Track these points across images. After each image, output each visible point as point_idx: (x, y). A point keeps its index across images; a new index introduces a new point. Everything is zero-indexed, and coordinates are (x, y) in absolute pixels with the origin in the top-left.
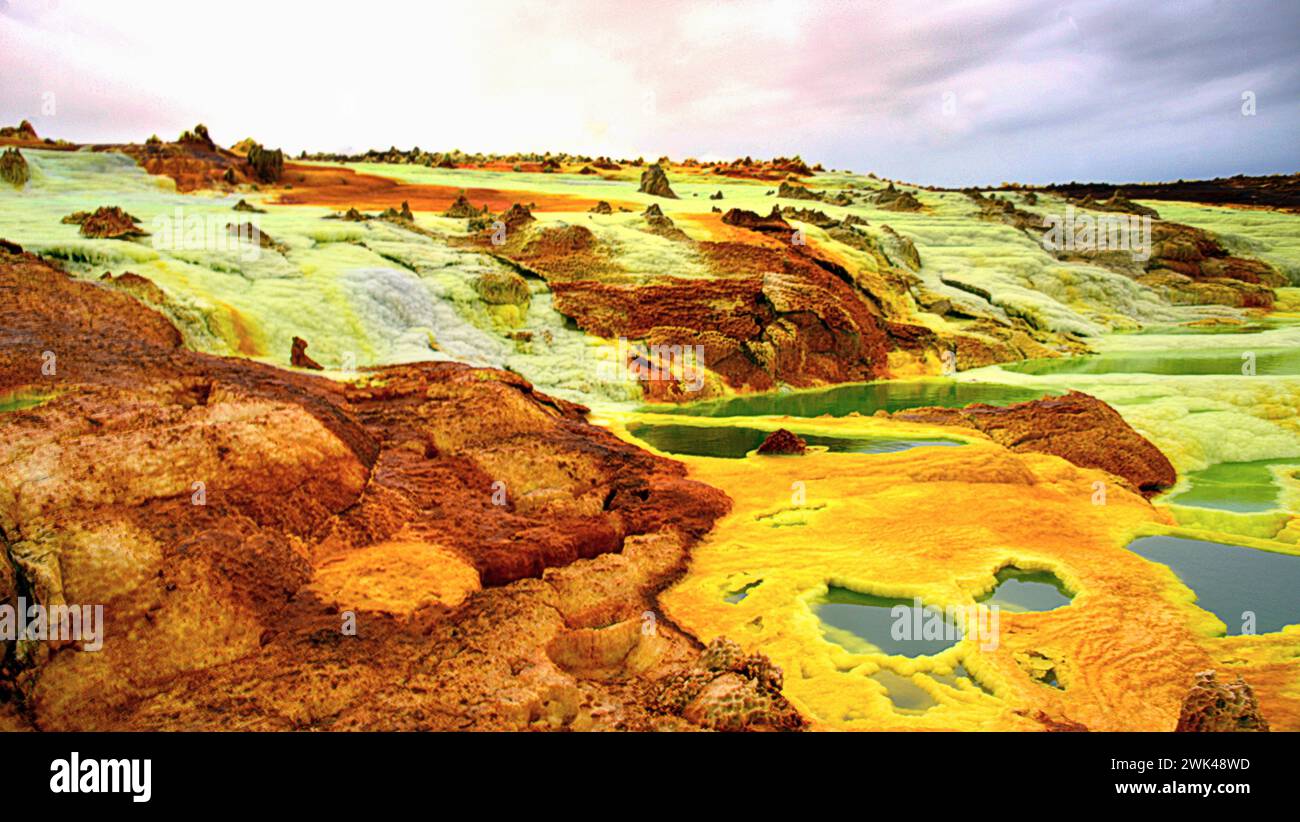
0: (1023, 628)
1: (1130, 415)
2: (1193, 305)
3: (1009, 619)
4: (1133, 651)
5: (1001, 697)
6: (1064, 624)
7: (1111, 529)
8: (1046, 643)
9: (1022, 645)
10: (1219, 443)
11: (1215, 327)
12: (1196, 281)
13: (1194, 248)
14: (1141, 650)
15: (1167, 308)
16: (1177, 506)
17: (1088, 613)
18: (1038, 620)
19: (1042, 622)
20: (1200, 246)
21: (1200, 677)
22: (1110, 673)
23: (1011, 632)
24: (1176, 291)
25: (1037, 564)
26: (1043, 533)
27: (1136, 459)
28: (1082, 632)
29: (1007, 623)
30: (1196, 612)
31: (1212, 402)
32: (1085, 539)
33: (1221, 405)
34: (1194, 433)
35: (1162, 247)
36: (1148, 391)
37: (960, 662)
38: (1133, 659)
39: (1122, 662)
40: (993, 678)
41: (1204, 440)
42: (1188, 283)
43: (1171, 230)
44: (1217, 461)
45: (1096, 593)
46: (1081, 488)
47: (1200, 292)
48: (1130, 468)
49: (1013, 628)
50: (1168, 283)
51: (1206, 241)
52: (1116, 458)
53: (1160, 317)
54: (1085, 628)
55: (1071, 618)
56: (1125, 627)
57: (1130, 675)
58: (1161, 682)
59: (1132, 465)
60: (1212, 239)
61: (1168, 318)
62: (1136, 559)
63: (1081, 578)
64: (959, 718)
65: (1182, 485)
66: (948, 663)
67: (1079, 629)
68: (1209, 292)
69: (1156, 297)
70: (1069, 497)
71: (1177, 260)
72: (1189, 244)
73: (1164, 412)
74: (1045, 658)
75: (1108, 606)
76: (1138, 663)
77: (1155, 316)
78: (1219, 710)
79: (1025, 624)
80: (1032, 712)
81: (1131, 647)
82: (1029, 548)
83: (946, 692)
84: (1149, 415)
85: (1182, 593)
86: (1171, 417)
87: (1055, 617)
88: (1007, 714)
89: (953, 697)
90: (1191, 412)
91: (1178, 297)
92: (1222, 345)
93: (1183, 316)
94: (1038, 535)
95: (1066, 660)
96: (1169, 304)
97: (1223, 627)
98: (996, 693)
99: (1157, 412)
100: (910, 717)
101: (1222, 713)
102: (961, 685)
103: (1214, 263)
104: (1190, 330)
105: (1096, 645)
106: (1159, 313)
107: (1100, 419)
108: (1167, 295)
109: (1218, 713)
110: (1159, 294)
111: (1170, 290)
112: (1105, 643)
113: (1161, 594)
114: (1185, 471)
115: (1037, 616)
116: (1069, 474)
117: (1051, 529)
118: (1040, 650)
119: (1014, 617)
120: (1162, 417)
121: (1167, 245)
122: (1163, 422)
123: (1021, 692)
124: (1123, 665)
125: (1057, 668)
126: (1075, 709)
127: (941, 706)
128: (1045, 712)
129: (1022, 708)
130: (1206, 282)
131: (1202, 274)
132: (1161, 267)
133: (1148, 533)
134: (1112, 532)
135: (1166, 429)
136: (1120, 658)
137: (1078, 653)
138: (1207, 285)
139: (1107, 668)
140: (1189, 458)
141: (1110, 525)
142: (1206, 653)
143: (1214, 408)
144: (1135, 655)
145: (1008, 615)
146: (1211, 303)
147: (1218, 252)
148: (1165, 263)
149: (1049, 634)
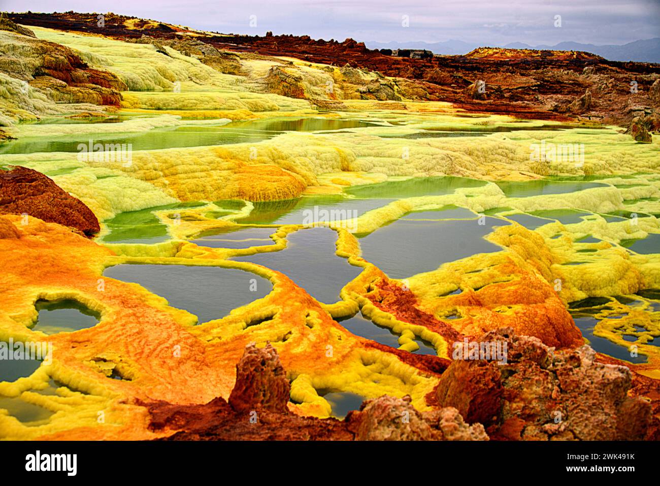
0: (80, 343)
1: (60, 181)
2: (70, 103)
3: (69, 338)
4: (159, 344)
5: (100, 394)
6: (108, 334)
7: (89, 264)
8: (102, 351)
9: (88, 354)
10: (120, 198)
11: (89, 118)
12: (70, 85)
13: (66, 61)
14: (164, 342)
15: (52, 105)
16: (108, 245)
17: (119, 323)
18: (90, 334)
19: (94, 335)
20: (69, 59)
21: (250, 348)
22: (155, 362)
23: (73, 347)
24: (58, 93)
25: (61, 294)
26: (48, 272)
27: (77, 214)
28: (122, 337)
29: (68, 341)
30: (174, 311)
31: (110, 170)
32: (76, 273)
33: (116, 172)
34: (104, 192)
35: (44, 59)
36: (66, 164)
37: (51, 377)
38: (162, 349)
39: (156, 352)
40: (85, 382)
41: (110, 197)
42: (65, 87)
43: (49, 46)
44: (120, 212)
45: (117, 308)
46: (54, 237)
47: (74, 94)
48: (74, 220)
49: (75, 343)
50: (52, 86)
51: (73, 56)
52: (63, 214)
53: (49, 111)
54: (123, 334)
55: (111, 329)
56: (146, 329)
57: (165, 360)
58: (184, 361)
59: (75, 218)
60: (76, 55)
61: (56, 113)
62: (119, 283)
63: (101, 300)
64: (80, 418)
65: (105, 230)
66: (43, 379)
67: (119, 335)
68: (80, 94)
69: (45, 97)
70: (49, 244)
71: (55, 69)
72: (63, 57)
73: (82, 179)
74: (105, 361)
75: (128, 316)
76: (166, 351)
77: (46, 111)
78: (264, 367)
79: (81, 339)
80: (130, 400)
81: (157, 342)
82: (48, 284)
83: (56, 401)
84: (72, 181)
85: (159, 301)
86: (87, 182)
87: (100, 330)
88: (116, 405)
89: (65, 403)
90: (98, 178)
91: (59, 97)
92: (100, 131)
93: (66, 111)
94: (46, 274)
95: (123, 359)
96: (53, 102)
97: (195, 318)
98: (93, 392)
99: (77, 179)
100: (41, 427)
101: (264, 369)
102: (63, 393)
103: (80, 73)
104: (73, 121)
105: (135, 344)
106: (48, 109)
107: (47, 186)
108: (52, 96)
109: (262, 370)
110: (47, 95)
111: (53, 92)
112: (140, 342)
113: (147, 303)
114: (102, 220)
115: (87, 331)
116: (43, 228)
117: (52, 269)
118: (101, 356)
119: (72, 336)
120: (81, 183)
121: (48, 57)
122: (83, 187)
123: (114, 388)
124: (158, 355)
125: (120, 365)
126: (151, 391)
127: (59, 413)
128: (138, 397)
129: (123, 399)
130: (76, 86)
131: (73, 81)
132: (44, 74)
133: (112, 263)
134: (91, 266)
135: (85, 191)
136: (155, 350)
137: (128, 352)
138: (79, 88)
139: (150, 358)
140: (103, 211)
141: (87, 261)
142: (195, 337)
143: (111, 174)
144: (162, 346)
145: (67, 335)
146: (82, 102)
147: (81, 64)
148: (47, 71)
149: (102, 343)
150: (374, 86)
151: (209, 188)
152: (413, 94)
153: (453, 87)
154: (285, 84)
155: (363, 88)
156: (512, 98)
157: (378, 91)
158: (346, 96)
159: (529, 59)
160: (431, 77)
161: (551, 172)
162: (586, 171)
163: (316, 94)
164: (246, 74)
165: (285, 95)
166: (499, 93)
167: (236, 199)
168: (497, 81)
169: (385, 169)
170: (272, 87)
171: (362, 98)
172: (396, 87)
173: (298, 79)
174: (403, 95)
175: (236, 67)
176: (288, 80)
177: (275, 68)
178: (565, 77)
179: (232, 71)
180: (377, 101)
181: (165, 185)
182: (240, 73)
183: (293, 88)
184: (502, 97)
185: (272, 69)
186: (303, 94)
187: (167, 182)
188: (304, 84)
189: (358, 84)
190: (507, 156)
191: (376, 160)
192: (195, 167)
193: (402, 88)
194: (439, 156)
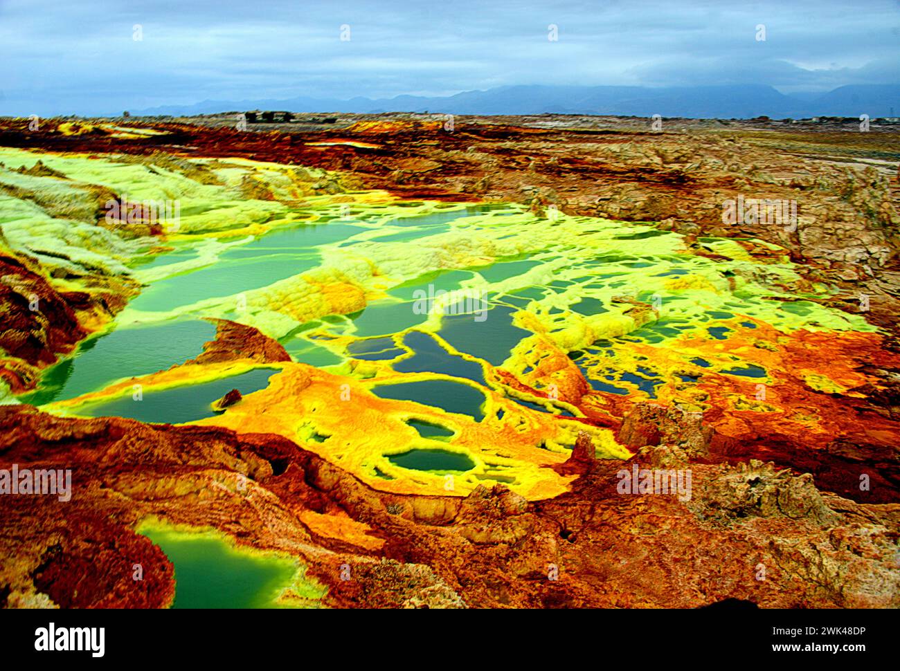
37: (484, 462)
50: (117, 227)
98: (514, 465)
108: (118, 234)
111: (119, 231)
132: (102, 215)
148: (103, 212)
150: (324, 183)
151: (314, 310)
152: (352, 186)
153: (377, 175)
154: (258, 190)
155: (316, 186)
156: (427, 181)
157: (327, 186)
158: (305, 194)
159: (405, 130)
160: (358, 167)
161: (497, 254)
162: (519, 250)
163: (283, 195)
164: (223, 183)
165: (260, 198)
166: (415, 178)
167: (331, 314)
168: (409, 166)
169: (399, 270)
170: (248, 194)
171: (317, 194)
172: (339, 181)
173: (267, 184)
174: (346, 187)
175: (212, 178)
176: (261, 186)
177: (247, 176)
178: (456, 157)
179: (210, 181)
180: (328, 196)
181: (287, 313)
182: (218, 183)
183: (265, 193)
184: (417, 181)
185: (244, 178)
186: (272, 196)
187: (288, 310)
188: (271, 188)
189: (310, 181)
190: (466, 245)
191: (391, 263)
192: (298, 294)
193: (344, 181)
194: (431, 255)
